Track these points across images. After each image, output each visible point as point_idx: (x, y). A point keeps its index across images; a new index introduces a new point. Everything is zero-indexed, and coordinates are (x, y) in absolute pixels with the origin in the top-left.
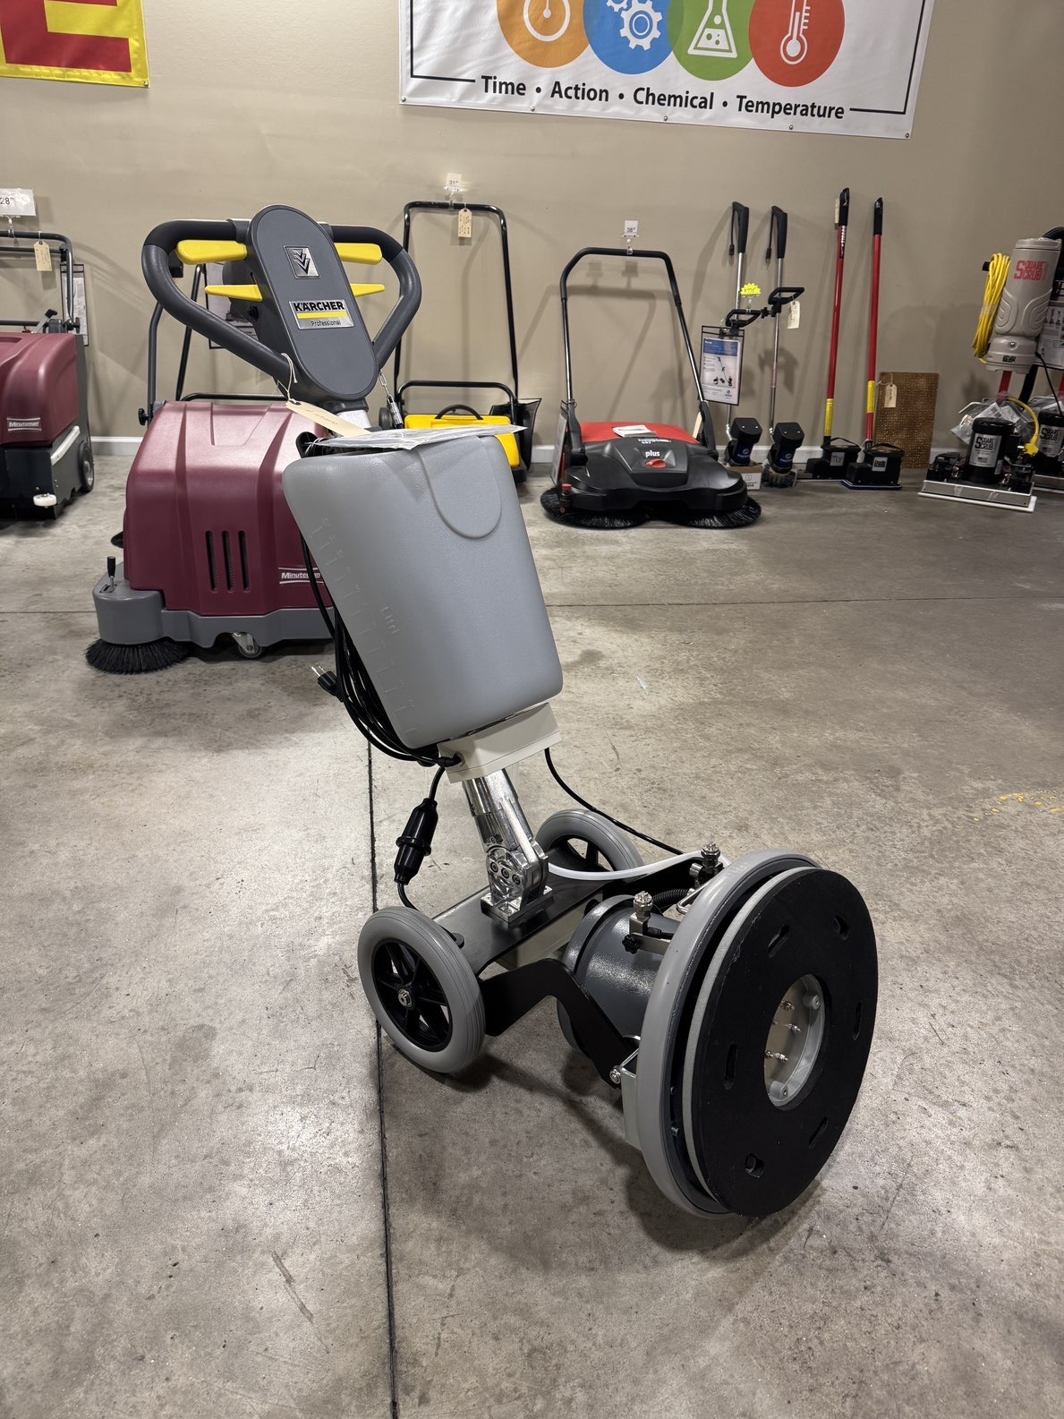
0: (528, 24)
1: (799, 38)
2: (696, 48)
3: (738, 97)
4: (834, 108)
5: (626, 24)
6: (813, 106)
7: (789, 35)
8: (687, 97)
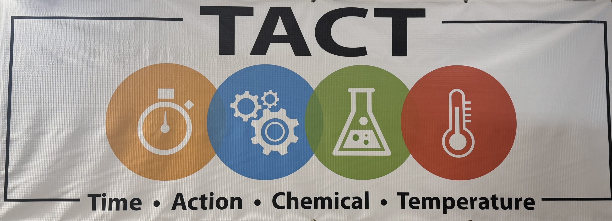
0: (143, 141)
1: (462, 132)
2: (341, 149)
3: (398, 194)
4: (521, 199)
5: (258, 132)
6: (494, 198)
7: (450, 129)
8: (337, 199)
